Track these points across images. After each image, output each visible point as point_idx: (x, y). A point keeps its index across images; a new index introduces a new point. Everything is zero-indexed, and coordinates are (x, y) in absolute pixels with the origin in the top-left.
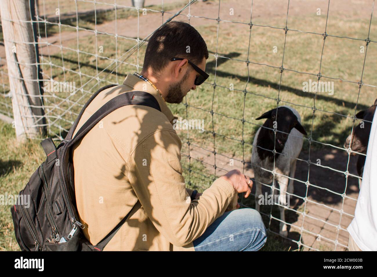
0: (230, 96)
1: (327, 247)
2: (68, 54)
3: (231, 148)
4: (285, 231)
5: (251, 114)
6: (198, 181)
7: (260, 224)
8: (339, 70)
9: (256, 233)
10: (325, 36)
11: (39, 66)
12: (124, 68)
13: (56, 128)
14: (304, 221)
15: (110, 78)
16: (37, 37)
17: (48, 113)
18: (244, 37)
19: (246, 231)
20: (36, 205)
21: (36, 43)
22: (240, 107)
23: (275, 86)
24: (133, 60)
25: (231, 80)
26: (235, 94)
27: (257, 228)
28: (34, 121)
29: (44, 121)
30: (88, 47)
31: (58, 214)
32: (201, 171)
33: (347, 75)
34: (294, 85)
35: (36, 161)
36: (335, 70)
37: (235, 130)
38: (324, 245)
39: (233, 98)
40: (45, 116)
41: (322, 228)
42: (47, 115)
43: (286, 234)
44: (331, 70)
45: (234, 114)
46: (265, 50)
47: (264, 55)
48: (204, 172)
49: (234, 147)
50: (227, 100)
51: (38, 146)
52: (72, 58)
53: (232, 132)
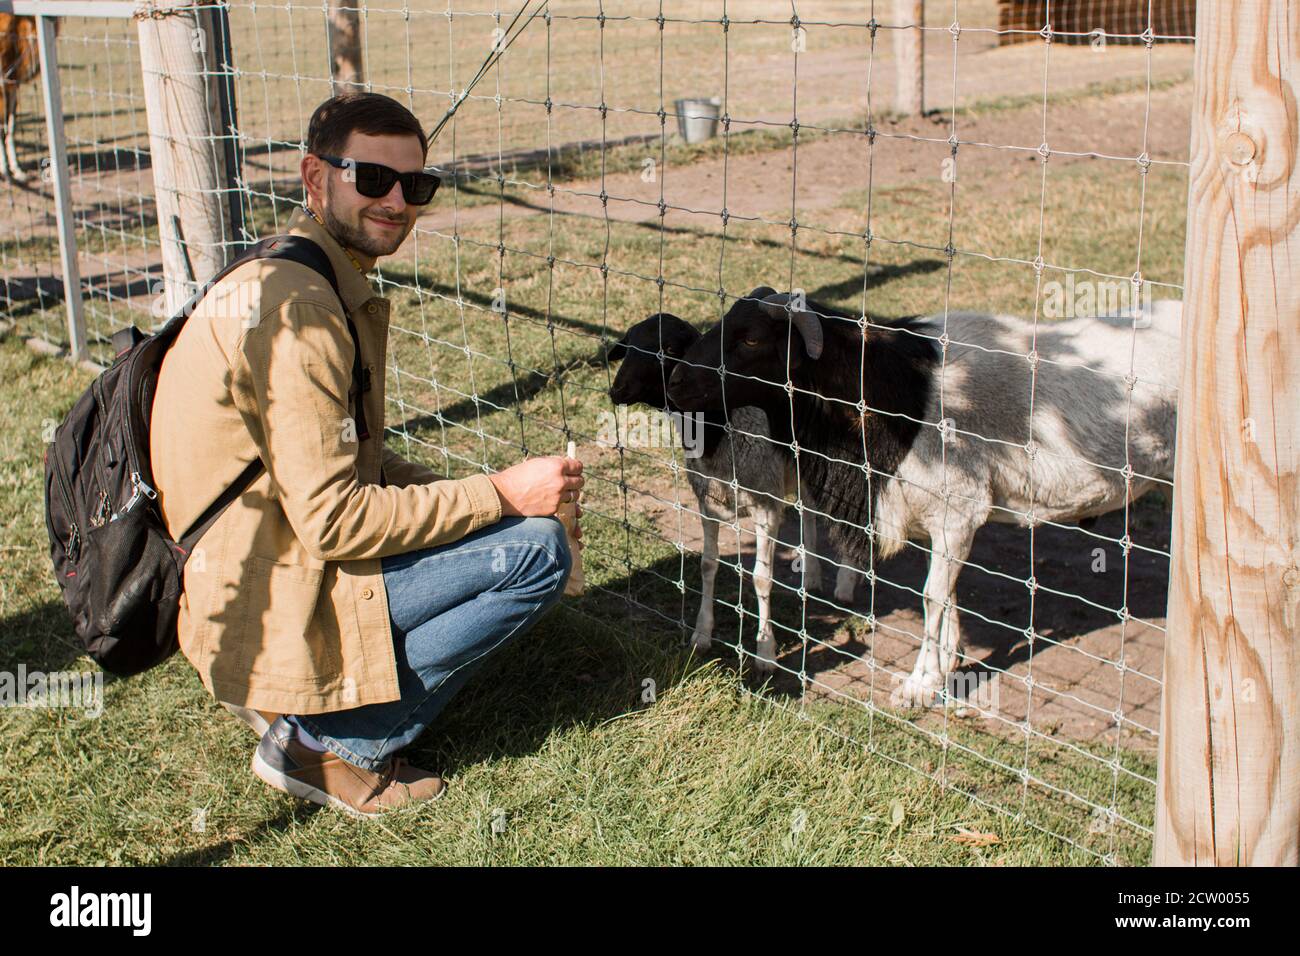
9: (530, 554)
20: (79, 450)
27: (535, 542)
31: (111, 466)
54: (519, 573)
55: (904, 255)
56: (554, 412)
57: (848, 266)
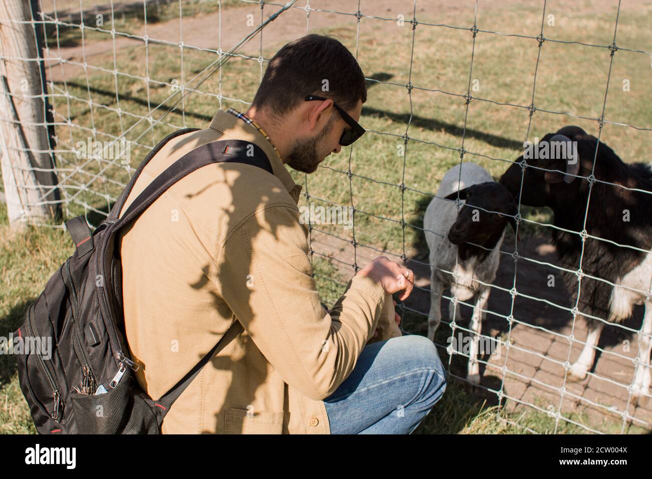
0: (376, 147)
1: (546, 400)
2: (95, 79)
3: (380, 236)
4: (476, 375)
5: (412, 178)
6: (324, 294)
7: (434, 362)
8: (561, 101)
9: (428, 377)
10: (541, 41)
11: (47, 99)
12: (192, 103)
13: (77, 207)
14: (509, 357)
15: (168, 119)
16: (43, 49)
17: (64, 181)
18: (397, 46)
19: (411, 374)
20: (56, 330)
21: (41, 59)
22: (394, 165)
23: (453, 130)
24: (207, 88)
25: (377, 120)
26: (385, 144)
27: (430, 368)
28: (41, 196)
29: (57, 194)
30: (127, 66)
31: (94, 346)
32: (330, 275)
33: (574, 109)
34: (486, 128)
35: (45, 263)
36: (554, 101)
37: (387, 206)
38: (542, 397)
39: (381, 151)
40: (59, 186)
41: (538, 369)
42: (63, 184)
43: (478, 379)
44: (549, 101)
45: (385, 178)
46: (434, 68)
47: (433, 77)
48: (336, 278)
49: (384, 235)
50: (372, 156)
51: (47, 238)
52: (101, 86)
53: (381, 210)
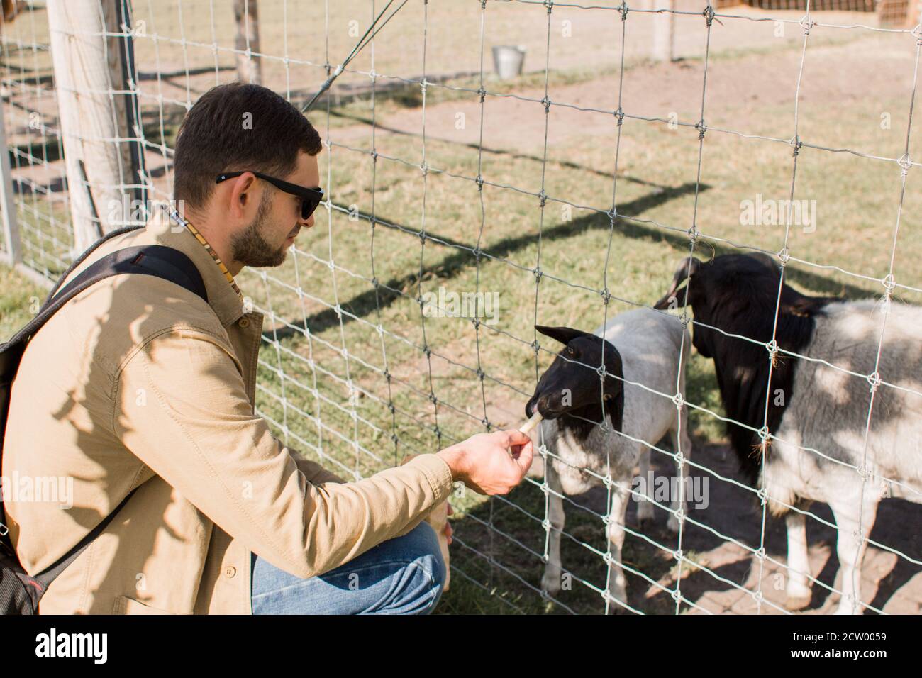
19: (379, 566)
27: (410, 560)
54: (394, 594)
55: (676, 177)
56: (409, 319)
57: (635, 186)
